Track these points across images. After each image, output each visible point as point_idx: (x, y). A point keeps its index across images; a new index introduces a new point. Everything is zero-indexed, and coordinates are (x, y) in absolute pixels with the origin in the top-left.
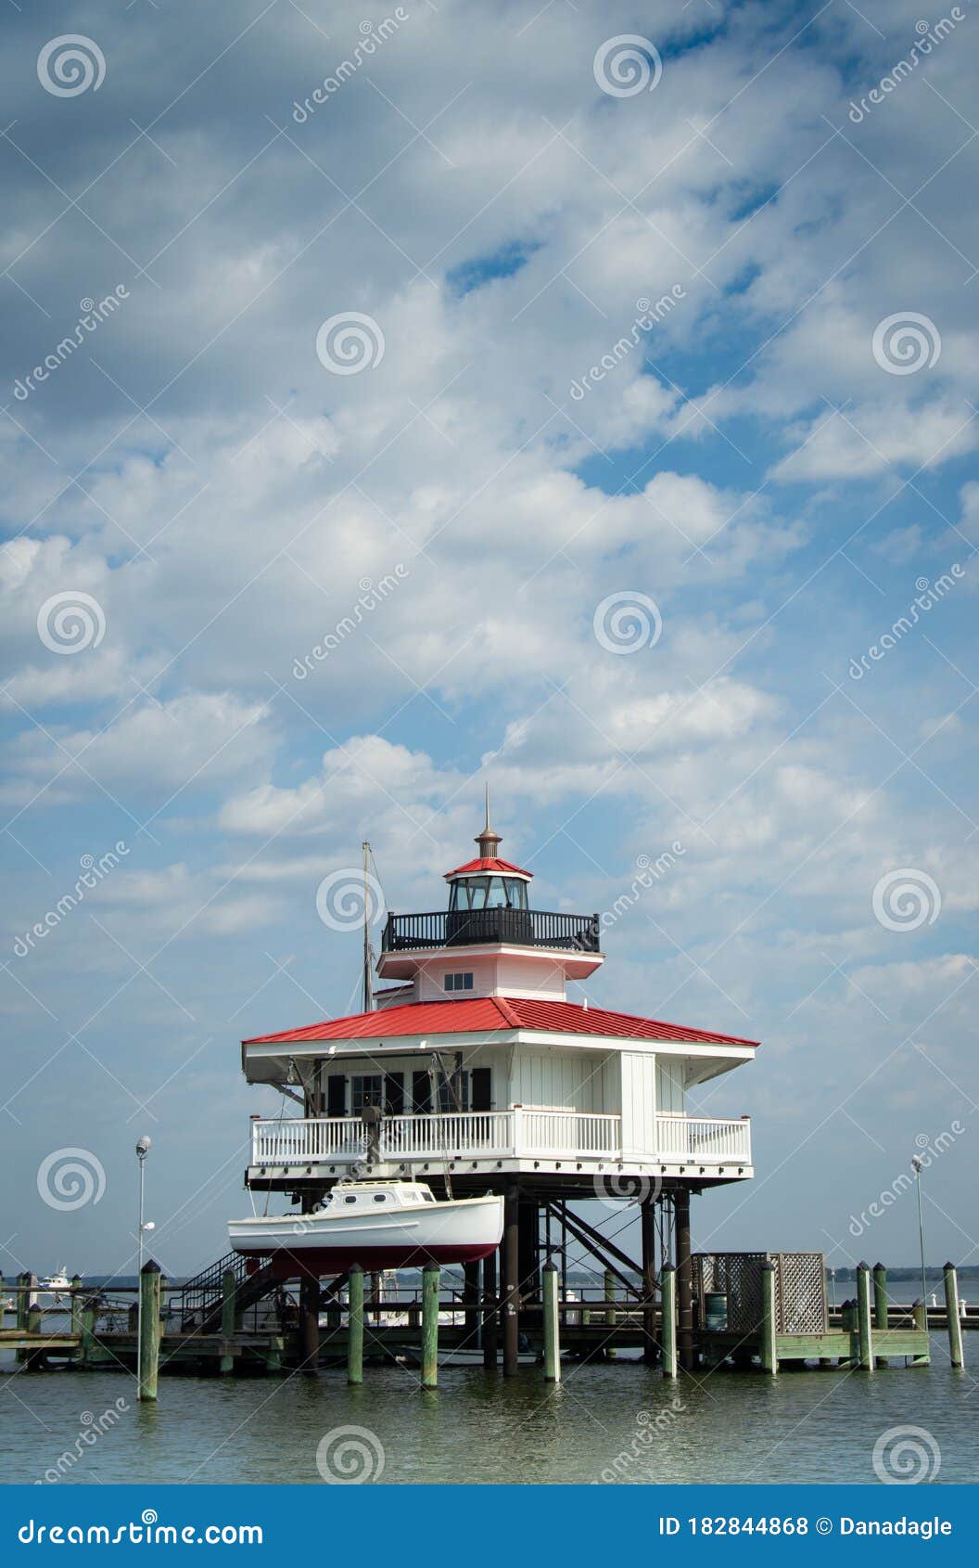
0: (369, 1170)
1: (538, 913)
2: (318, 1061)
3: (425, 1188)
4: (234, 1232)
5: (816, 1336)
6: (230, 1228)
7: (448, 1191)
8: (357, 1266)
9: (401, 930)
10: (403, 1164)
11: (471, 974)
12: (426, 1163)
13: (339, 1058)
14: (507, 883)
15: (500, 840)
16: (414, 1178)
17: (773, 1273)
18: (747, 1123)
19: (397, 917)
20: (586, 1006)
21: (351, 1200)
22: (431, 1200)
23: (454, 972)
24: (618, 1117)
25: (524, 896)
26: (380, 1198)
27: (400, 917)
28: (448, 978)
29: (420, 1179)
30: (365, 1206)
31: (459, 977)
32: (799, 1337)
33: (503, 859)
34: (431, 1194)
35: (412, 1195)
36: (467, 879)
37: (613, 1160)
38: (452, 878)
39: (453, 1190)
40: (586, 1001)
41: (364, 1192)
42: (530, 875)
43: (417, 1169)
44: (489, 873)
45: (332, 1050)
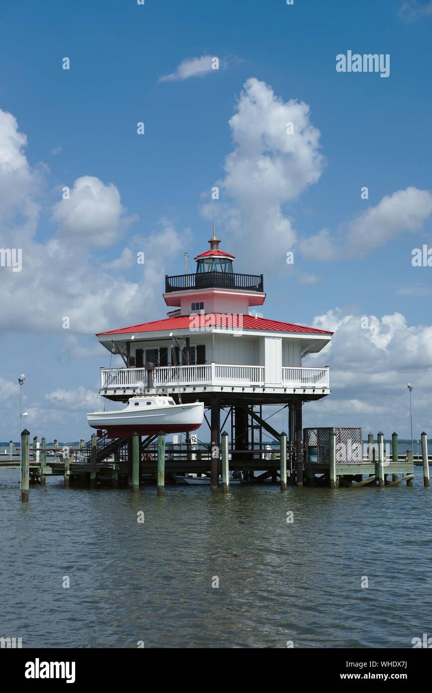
0: (148, 391)
1: (237, 274)
2: (128, 343)
3: (171, 399)
4: (90, 418)
5: (357, 465)
6: (88, 416)
7: (180, 400)
8: (136, 433)
9: (173, 283)
10: (164, 388)
11: (203, 303)
12: (174, 388)
13: (136, 341)
14: (222, 261)
15: (220, 241)
16: (168, 395)
17: (335, 437)
18: (328, 369)
19: (169, 277)
20: (256, 317)
21: (137, 404)
22: (173, 404)
23: (195, 302)
24: (263, 367)
25: (231, 267)
26: (149, 403)
27: (170, 277)
28: (193, 305)
29: (171, 395)
30: (143, 407)
31: (197, 304)
32: (349, 465)
33: (220, 250)
34: (174, 401)
35: (163, 402)
36: (203, 259)
37: (261, 386)
38: (197, 259)
39: (182, 400)
40: (256, 314)
41: (142, 400)
42: (234, 258)
43: (170, 391)
44: (214, 257)
45: (133, 338)
